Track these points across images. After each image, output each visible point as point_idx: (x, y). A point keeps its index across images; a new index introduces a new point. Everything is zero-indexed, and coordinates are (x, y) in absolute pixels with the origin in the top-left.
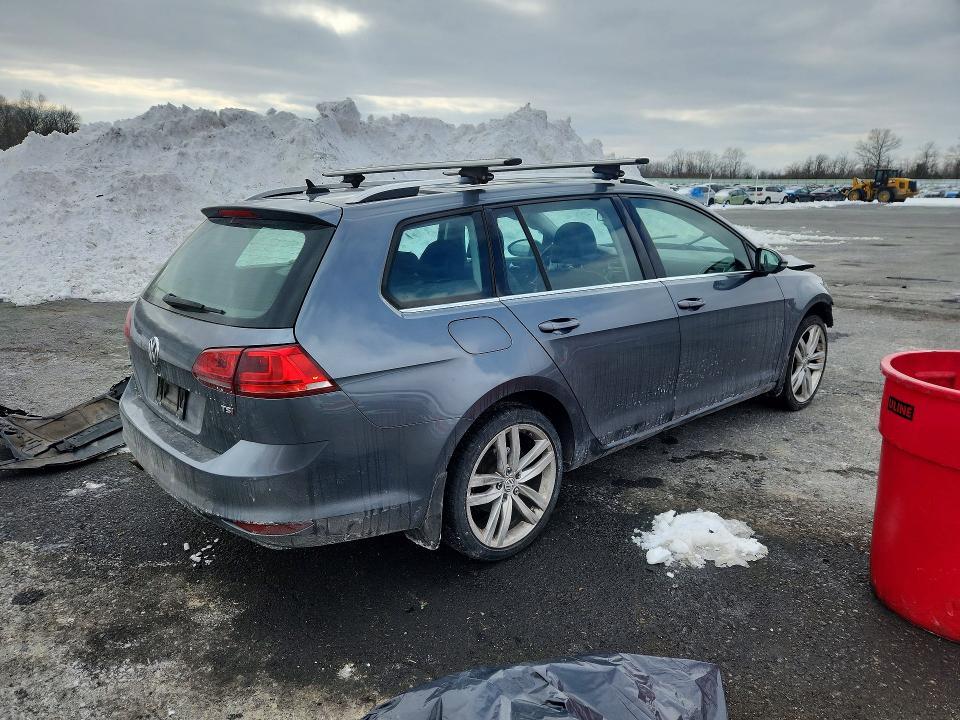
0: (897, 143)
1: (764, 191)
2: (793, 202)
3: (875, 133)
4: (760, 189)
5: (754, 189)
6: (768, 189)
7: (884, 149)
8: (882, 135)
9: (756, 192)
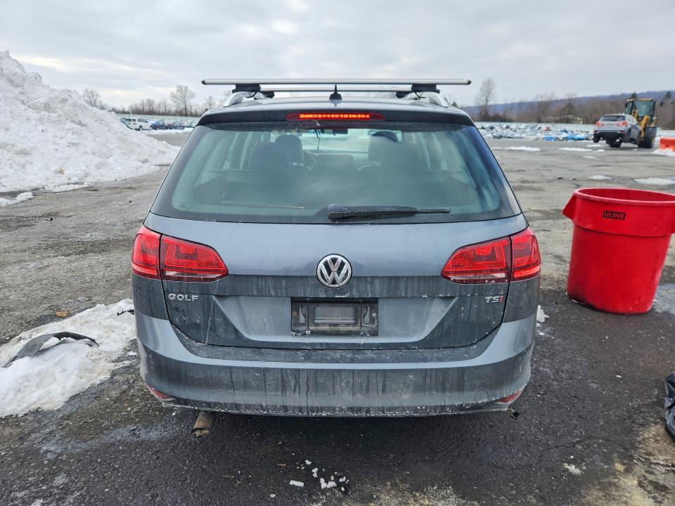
0: (193, 95)
1: (137, 122)
2: (156, 129)
3: (180, 88)
4: (134, 120)
5: (130, 120)
6: (139, 121)
7: (187, 98)
8: (184, 89)
9: (132, 122)
